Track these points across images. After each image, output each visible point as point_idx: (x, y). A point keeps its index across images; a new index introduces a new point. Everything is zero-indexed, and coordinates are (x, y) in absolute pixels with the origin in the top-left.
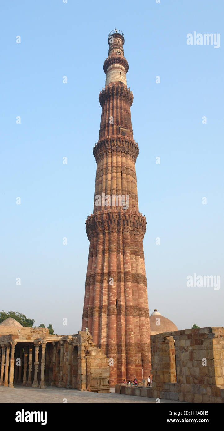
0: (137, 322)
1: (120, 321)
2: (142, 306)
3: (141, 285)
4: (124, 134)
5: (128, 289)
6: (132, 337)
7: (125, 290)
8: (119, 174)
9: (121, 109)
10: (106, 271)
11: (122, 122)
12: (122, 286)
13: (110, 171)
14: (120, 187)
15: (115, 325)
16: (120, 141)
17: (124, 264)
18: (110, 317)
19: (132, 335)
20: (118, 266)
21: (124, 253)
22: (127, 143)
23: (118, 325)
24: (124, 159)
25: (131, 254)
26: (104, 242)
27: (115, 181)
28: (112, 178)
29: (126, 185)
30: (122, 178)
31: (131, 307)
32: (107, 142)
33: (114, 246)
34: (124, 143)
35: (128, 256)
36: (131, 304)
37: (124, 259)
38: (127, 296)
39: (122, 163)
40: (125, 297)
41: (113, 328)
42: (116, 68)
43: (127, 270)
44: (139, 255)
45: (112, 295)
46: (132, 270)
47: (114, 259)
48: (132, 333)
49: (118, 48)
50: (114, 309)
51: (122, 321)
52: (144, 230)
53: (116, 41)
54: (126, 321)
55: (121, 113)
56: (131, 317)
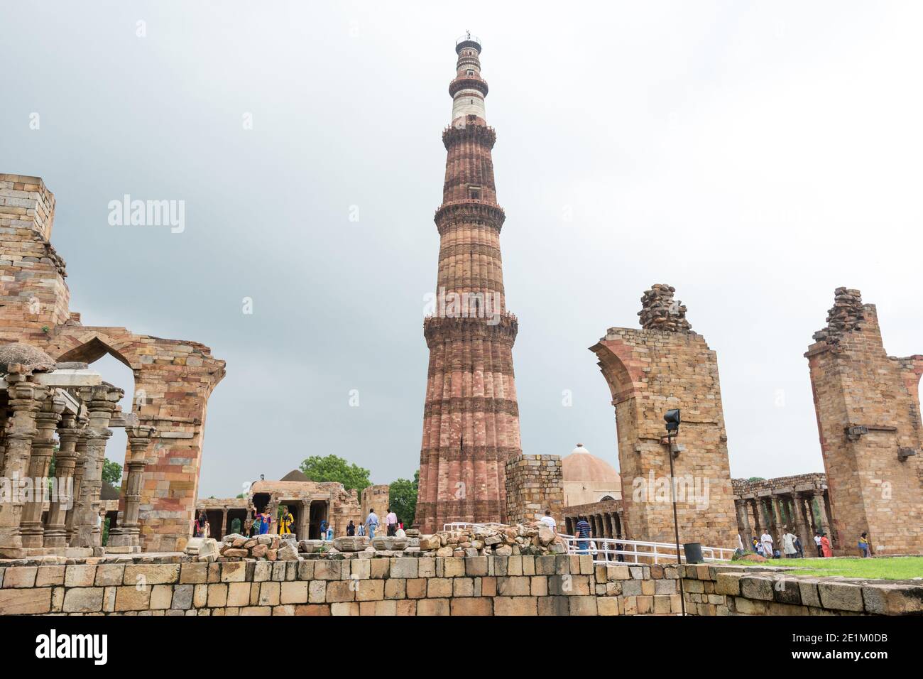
0: (493, 468)
2: (503, 445)
3: (503, 415)
4: (475, 195)
5: (477, 423)
7: (474, 424)
8: (467, 255)
9: (471, 157)
10: (446, 397)
11: (472, 176)
12: (468, 418)
13: (453, 252)
14: (468, 275)
15: (458, 475)
17: (472, 386)
18: (451, 462)
19: (483, 489)
20: (463, 389)
21: (472, 370)
22: (479, 209)
23: (462, 474)
24: (475, 232)
25: (484, 371)
27: (460, 266)
29: (478, 271)
30: (472, 261)
31: (483, 447)
34: (474, 209)
35: (478, 375)
36: (483, 443)
37: (472, 380)
38: (476, 432)
39: (471, 238)
40: (474, 434)
41: (454, 479)
42: (466, 95)
43: (476, 395)
45: (453, 432)
46: (486, 394)
47: (457, 379)
48: (484, 485)
49: (469, 63)
50: (456, 451)
51: (468, 468)
53: (470, 53)
54: (474, 468)
55: (471, 163)
56: (483, 462)
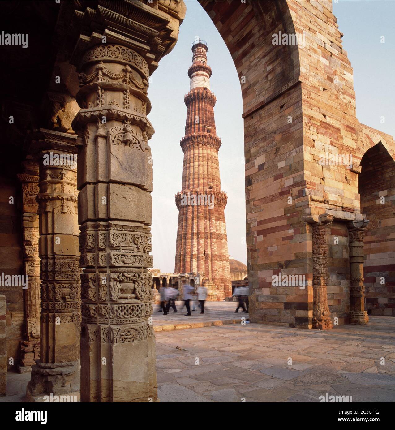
0: (220, 264)
1: (208, 264)
2: (224, 254)
3: (224, 240)
4: (209, 131)
5: (213, 244)
6: (217, 274)
7: (211, 244)
8: (205, 163)
9: (206, 110)
10: (195, 231)
12: (208, 242)
13: (197, 160)
14: (206, 173)
15: (204, 267)
16: (205, 137)
17: (210, 227)
18: (200, 261)
19: (217, 273)
20: (205, 228)
21: (210, 219)
22: (212, 139)
23: (205, 266)
24: (209, 151)
25: (216, 220)
26: (193, 212)
27: (201, 168)
28: (199, 166)
29: (211, 171)
30: (208, 166)
31: (216, 255)
32: (194, 138)
33: (201, 215)
34: (209, 139)
35: (213, 222)
36: (216, 253)
37: (210, 224)
38: (213, 248)
39: (207, 154)
40: (211, 249)
41: (201, 269)
42: (201, 75)
43: (212, 231)
44: (222, 221)
45: (200, 248)
46: (216, 231)
47: (202, 224)
48: (217, 271)
49: (202, 57)
50: (202, 256)
51: (209, 264)
52: (226, 203)
53: (200, 51)
54: (212, 264)
55: (206, 114)
56: (216, 261)
